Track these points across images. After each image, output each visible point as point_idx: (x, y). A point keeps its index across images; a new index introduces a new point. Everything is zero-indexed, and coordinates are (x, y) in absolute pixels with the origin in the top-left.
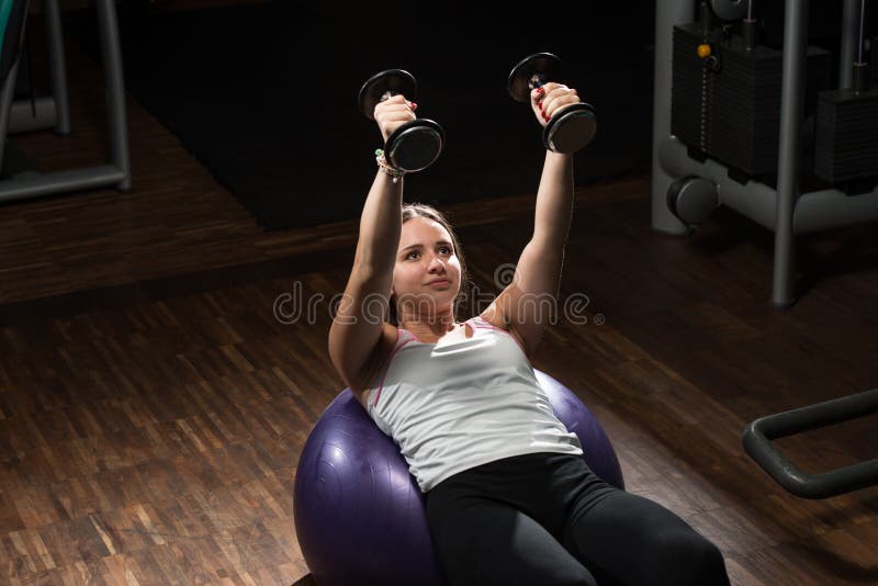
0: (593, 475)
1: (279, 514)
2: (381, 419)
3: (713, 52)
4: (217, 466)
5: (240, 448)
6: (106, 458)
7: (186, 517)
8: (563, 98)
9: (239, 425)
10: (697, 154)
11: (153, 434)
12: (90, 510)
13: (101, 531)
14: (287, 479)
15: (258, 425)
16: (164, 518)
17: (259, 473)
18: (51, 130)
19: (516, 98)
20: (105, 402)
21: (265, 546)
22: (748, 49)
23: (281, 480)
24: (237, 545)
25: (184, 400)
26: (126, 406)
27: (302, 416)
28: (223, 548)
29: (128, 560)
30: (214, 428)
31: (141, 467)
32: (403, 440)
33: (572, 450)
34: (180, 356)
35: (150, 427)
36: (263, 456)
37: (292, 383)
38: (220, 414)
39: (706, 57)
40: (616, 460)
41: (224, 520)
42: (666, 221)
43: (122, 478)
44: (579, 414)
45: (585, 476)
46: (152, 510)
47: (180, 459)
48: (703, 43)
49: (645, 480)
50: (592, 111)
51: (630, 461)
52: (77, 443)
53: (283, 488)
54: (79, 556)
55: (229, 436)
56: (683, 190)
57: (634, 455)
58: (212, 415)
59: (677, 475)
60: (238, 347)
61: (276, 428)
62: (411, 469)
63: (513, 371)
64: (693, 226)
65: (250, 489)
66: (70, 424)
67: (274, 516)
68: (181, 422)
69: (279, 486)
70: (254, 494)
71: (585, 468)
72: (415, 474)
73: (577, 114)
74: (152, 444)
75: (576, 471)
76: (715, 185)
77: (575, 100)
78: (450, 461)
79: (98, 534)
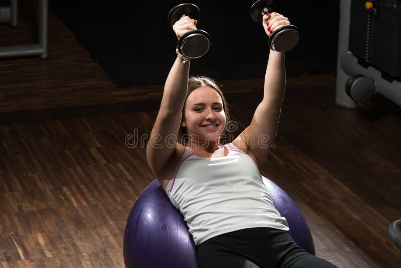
0: (296, 244)
1: (115, 246)
2: (173, 199)
3: (374, 6)
4: (83, 216)
5: (96, 207)
6: (23, 204)
7: (65, 243)
8: (281, 21)
9: (96, 194)
10: (363, 63)
11: (49, 193)
12: (12, 233)
13: (17, 246)
14: (121, 227)
15: (107, 195)
16: (52, 242)
17: (106, 222)
18: (8, 24)
19: (254, 20)
20: (24, 173)
21: (107, 265)
22: (395, 6)
23: (118, 227)
24: (91, 262)
25: (68, 177)
26: (36, 177)
27: (132, 192)
28: (83, 263)
29: (31, 264)
30: (83, 194)
31: (41, 212)
32: (186, 213)
33: (283, 227)
34: (67, 152)
35: (48, 189)
36: (109, 212)
37: (127, 172)
38: (86, 186)
39: (370, 9)
40: (311, 236)
41: (85, 247)
42: (344, 100)
43: (31, 217)
44: (289, 205)
45: (291, 244)
46: (46, 237)
47: (63, 209)
48: (369, 1)
49: (328, 250)
50: (297, 30)
51: (319, 237)
52: (8, 194)
53: (119, 232)
54: (5, 258)
55: (91, 199)
56: (355, 83)
57: (322, 235)
58: (82, 186)
59: (348, 249)
60: (98, 149)
61: (117, 197)
62: (190, 230)
63: (250, 178)
64: (360, 104)
65: (100, 231)
66: (5, 184)
67: (113, 248)
68: (65, 189)
69: (117, 231)
70: (102, 233)
71: (290, 239)
72: (192, 234)
73: (288, 31)
74: (48, 199)
75: (285, 241)
76: (374, 81)
77: (288, 23)
78: (212, 228)
79: (16, 247)
